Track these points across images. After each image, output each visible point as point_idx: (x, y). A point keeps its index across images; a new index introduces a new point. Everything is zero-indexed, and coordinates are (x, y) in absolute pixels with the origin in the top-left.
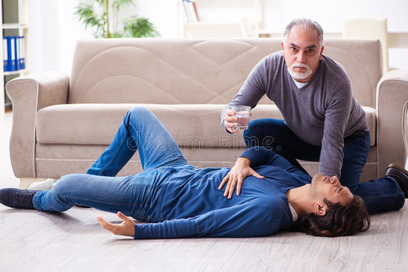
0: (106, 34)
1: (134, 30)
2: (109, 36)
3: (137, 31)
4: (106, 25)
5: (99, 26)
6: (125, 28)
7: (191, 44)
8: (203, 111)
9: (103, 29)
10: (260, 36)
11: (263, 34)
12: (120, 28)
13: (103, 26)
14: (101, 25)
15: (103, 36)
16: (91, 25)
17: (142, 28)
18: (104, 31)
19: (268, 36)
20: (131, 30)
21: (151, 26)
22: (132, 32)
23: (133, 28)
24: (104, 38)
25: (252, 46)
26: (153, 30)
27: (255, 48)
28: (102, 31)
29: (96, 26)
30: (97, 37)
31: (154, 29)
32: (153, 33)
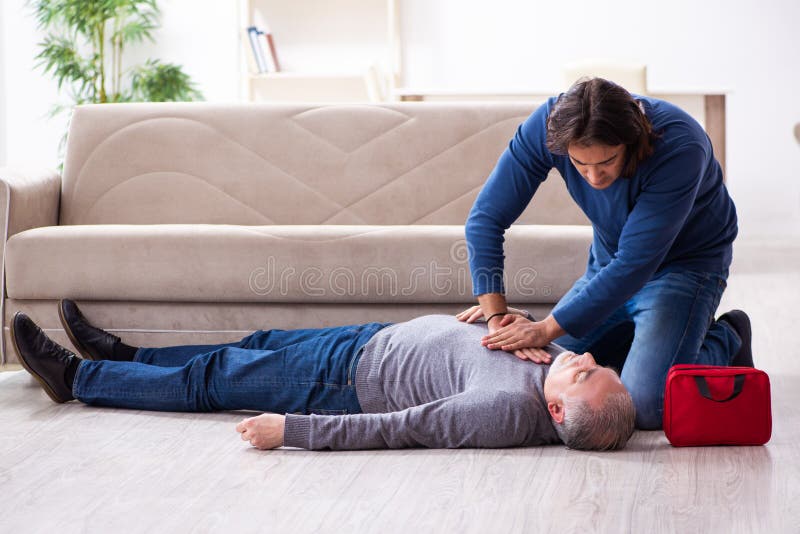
0: (98, 96)
1: (153, 89)
2: (104, 99)
3: (159, 90)
4: (99, 78)
5: (85, 81)
6: (136, 85)
7: (291, 114)
8: (320, 238)
9: (93, 85)
10: (404, 98)
11: (409, 96)
12: (126, 85)
13: (93, 81)
14: (90, 79)
15: (93, 100)
16: (70, 78)
17: (167, 83)
18: (95, 91)
19: (419, 98)
20: (145, 88)
21: (187, 81)
22: (148, 93)
23: (150, 84)
24: (95, 102)
25: (406, 117)
26: (189, 89)
27: (412, 120)
28: (92, 91)
29: (80, 81)
30: (80, 102)
31: (191, 86)
32: (190, 94)
